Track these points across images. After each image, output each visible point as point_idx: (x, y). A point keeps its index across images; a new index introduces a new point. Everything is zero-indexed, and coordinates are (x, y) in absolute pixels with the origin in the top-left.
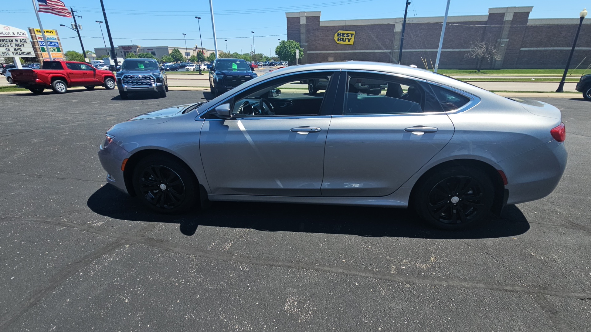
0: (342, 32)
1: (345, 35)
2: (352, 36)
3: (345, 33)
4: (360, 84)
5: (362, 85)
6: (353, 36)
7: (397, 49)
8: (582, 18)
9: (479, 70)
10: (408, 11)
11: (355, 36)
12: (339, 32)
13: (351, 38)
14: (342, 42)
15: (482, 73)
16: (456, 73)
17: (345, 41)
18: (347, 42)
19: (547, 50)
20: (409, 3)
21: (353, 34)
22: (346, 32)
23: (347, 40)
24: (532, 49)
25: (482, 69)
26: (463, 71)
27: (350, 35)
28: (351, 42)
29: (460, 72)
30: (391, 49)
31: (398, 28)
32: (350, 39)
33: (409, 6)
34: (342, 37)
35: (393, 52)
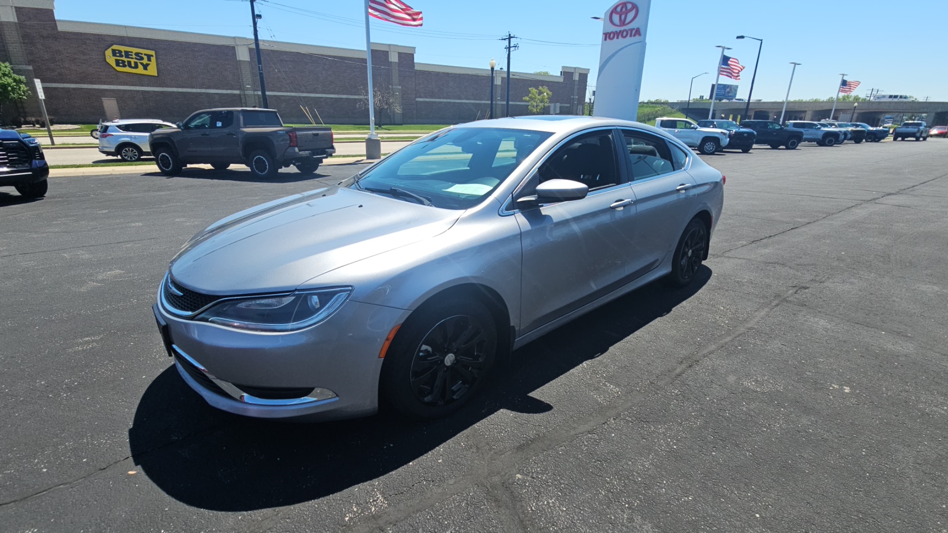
0: (123, 49)
1: (132, 55)
2: (149, 60)
3: (132, 52)
4: (297, 149)
5: (300, 151)
6: (153, 59)
7: (251, 90)
8: (492, 69)
9: (380, 126)
10: (258, 29)
11: (157, 59)
12: (115, 47)
13: (149, 62)
14: (127, 69)
15: (386, 129)
16: (354, 130)
17: (136, 67)
18: (140, 70)
19: (441, 102)
20: (260, 16)
21: (152, 56)
22: (135, 50)
23: (140, 66)
24: (427, 100)
25: (384, 125)
26: (362, 128)
27: (145, 57)
28: (152, 70)
29: (359, 129)
30: (239, 89)
31: (243, 55)
32: (148, 65)
33: (259, 21)
34: (124, 58)
35: (245, 95)
